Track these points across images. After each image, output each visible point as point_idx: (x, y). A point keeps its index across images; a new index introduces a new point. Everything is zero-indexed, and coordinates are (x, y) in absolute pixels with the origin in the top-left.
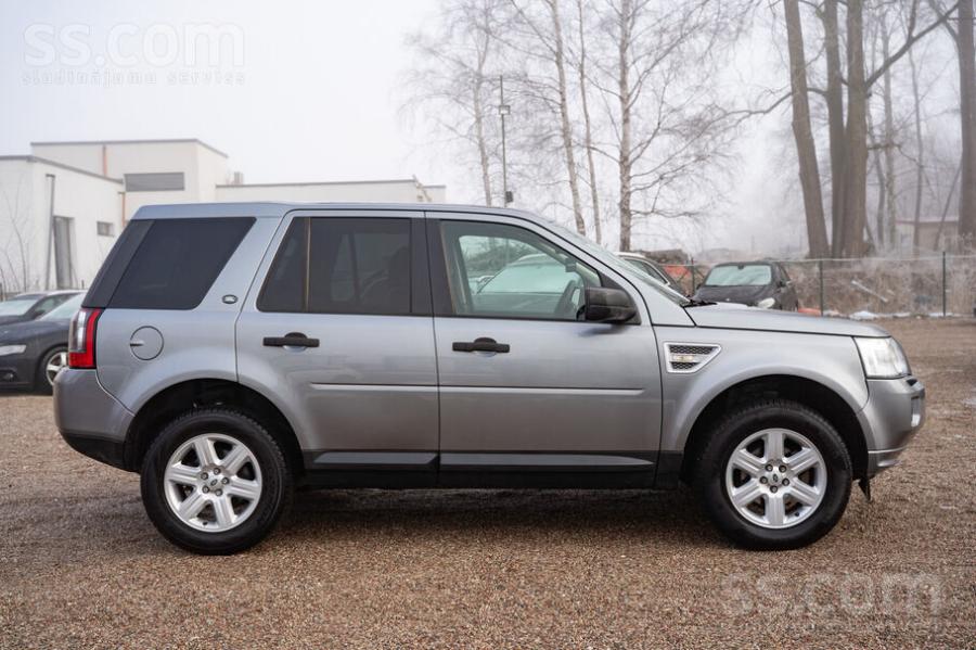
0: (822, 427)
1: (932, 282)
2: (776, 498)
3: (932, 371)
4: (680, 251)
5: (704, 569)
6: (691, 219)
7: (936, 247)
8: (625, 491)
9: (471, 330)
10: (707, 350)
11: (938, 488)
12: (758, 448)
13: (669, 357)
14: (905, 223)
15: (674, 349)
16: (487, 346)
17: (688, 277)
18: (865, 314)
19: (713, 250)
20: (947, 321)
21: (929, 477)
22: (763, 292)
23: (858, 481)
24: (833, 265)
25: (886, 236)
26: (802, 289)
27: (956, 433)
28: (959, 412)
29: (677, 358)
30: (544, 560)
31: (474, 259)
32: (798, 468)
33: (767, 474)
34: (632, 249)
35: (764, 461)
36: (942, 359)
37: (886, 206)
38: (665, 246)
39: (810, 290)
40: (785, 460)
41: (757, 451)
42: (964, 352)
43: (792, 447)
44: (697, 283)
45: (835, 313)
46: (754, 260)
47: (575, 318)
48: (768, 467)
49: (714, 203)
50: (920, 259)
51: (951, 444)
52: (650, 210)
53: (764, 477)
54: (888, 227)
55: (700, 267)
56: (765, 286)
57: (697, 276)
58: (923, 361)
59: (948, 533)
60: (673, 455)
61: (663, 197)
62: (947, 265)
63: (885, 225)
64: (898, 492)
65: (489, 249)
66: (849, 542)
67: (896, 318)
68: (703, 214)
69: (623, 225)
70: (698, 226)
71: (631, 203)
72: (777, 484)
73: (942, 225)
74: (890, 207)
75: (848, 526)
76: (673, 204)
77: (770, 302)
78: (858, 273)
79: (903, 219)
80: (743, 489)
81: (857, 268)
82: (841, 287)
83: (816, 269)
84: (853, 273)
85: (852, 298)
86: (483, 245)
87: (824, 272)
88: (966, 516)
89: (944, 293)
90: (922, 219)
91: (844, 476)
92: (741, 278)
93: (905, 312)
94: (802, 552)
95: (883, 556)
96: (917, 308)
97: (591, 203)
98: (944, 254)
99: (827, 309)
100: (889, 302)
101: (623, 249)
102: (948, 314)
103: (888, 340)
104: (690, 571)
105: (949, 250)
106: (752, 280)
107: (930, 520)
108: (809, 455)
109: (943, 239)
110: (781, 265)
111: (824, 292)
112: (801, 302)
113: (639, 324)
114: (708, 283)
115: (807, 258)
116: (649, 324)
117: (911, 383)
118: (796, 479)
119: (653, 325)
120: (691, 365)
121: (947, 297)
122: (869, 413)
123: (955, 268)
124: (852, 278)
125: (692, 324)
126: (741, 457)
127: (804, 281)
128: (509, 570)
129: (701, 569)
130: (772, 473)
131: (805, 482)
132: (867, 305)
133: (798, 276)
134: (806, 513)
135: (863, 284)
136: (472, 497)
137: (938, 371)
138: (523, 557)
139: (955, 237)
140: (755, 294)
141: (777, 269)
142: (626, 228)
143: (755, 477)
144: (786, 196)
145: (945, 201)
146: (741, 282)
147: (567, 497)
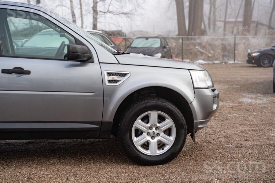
0: (174, 110)
1: (230, 48)
2: (154, 142)
3: (227, 86)
4: (121, 31)
5: (121, 174)
6: (126, 16)
7: (232, 32)
8: (88, 140)
9: (11, 63)
10: (124, 75)
11: (225, 137)
12: (146, 119)
13: (107, 78)
14: (220, 21)
15: (109, 74)
16: (19, 71)
17: (124, 43)
18: (201, 61)
19: (136, 31)
20: (235, 65)
21: (222, 132)
22: (156, 51)
23: (190, 134)
24: (188, 39)
25: (212, 27)
26: (174, 50)
27: (235, 113)
28: (236, 104)
29: (111, 78)
30: (46, 173)
31: (22, 31)
32: (164, 128)
33: (150, 131)
34: (98, 29)
35: (149, 125)
36: (231, 81)
37: (212, 13)
38: (113, 28)
39: (178, 50)
40: (158, 125)
41: (146, 121)
42: (241, 78)
43: (161, 119)
44: (127, 46)
45: (188, 61)
46: (153, 36)
47: (64, 59)
48: (150, 128)
49: (135, 9)
50: (226, 37)
51: (232, 118)
52: (106, 11)
53: (148, 133)
54: (213, 22)
55: (129, 38)
56: (157, 48)
57: (127, 43)
58: (223, 82)
59: (227, 156)
60: (108, 123)
61: (112, 5)
62: (236, 40)
63: (211, 21)
64: (208, 139)
65: (29, 26)
66: (185, 161)
67: (214, 63)
68: (131, 14)
69: (94, 18)
70: (129, 19)
71: (98, 7)
72: (154, 136)
73: (235, 23)
74: (214, 13)
75: (185, 154)
76: (117, 9)
77: (159, 55)
78: (198, 44)
79: (219, 19)
80: (139, 138)
81: (198, 41)
82: (191, 49)
83: (181, 41)
84: (197, 43)
85: (196, 54)
86: (26, 24)
87: (184, 42)
88: (235, 149)
89: (235, 53)
90: (228, 20)
91: (183, 132)
92: (146, 44)
93: (218, 60)
94: (164, 166)
95: (199, 167)
96: (223, 59)
97: (79, 6)
98: (235, 35)
99: (184, 59)
100: (211, 56)
101: (94, 29)
102: (236, 62)
103: (204, 71)
104: (114, 175)
105: (238, 33)
106: (151, 45)
107: (220, 150)
108: (169, 123)
109: (235, 29)
110: (165, 39)
111: (184, 51)
112: (174, 56)
113: (93, 62)
114: (132, 46)
115: (177, 36)
116: (98, 62)
117: (213, 90)
118: (163, 133)
119: (100, 63)
120: (116, 81)
121: (236, 54)
122: (195, 104)
123: (240, 42)
124: (196, 46)
125: (118, 63)
126: (139, 123)
127: (175, 46)
128: (28, 178)
129: (119, 174)
130: (152, 131)
131: (166, 134)
132: (202, 57)
133: (172, 44)
134: (167, 148)
135: (201, 48)
136: (13, 144)
137: (229, 87)
138: (35, 172)
139: (241, 28)
140: (153, 52)
141: (163, 40)
142: (95, 19)
143: (145, 132)
144: (169, 7)
145: (237, 12)
146: (147, 45)
147: (61, 143)
